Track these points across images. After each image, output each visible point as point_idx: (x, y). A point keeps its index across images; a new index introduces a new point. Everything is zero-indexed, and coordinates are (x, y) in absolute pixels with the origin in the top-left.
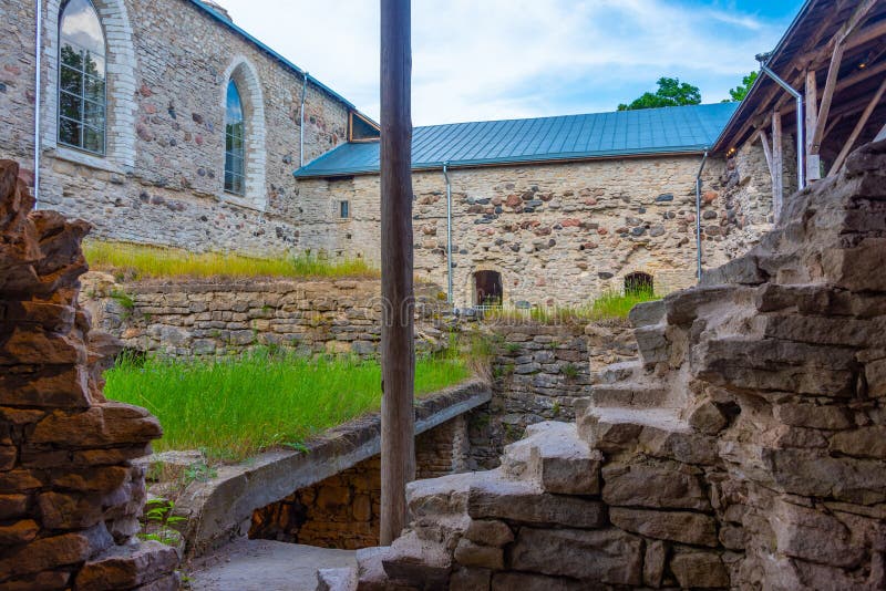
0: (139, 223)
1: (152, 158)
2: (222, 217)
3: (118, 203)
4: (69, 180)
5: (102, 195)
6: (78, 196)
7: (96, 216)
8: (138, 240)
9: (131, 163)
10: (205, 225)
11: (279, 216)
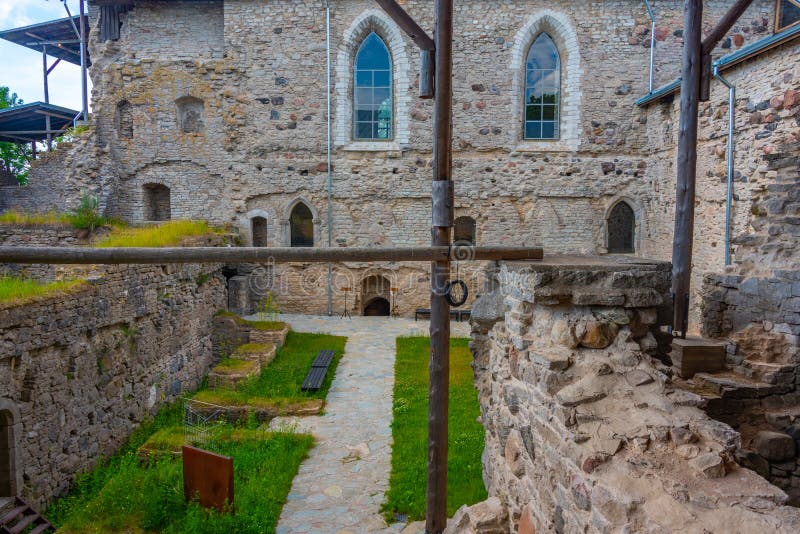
0: (414, 183)
1: (427, 132)
2: (512, 165)
3: (395, 171)
4: (356, 163)
5: (381, 168)
6: (364, 172)
7: (377, 183)
8: (414, 195)
9: (407, 141)
10: (491, 175)
11: (608, 151)
